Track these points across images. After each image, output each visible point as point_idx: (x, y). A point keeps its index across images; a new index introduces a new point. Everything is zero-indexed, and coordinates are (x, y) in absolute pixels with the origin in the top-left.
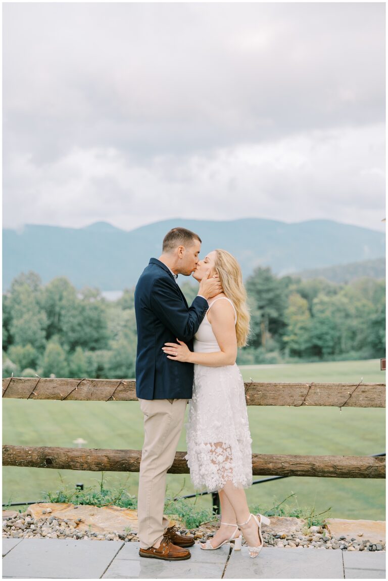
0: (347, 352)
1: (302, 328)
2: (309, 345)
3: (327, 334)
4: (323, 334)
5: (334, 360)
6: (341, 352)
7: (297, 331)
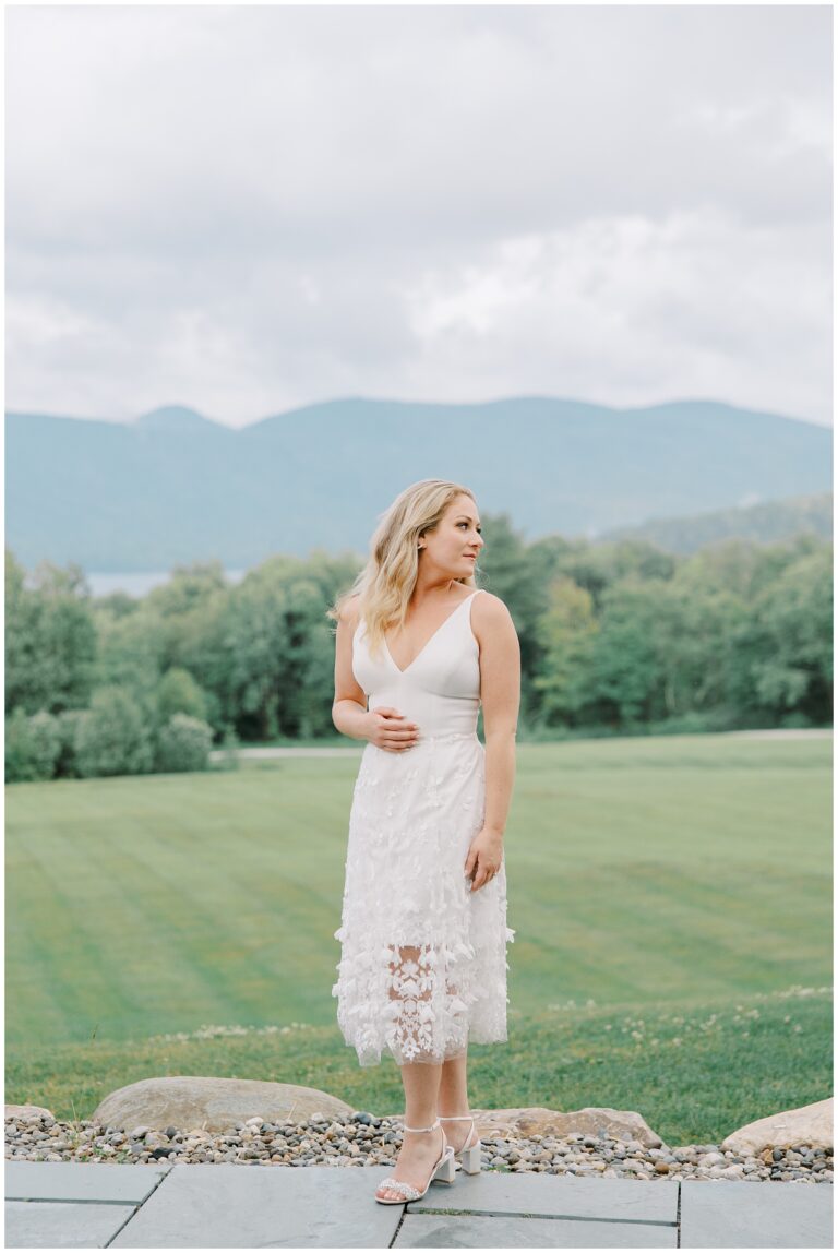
0: (680, 714)
1: (576, 659)
2: (589, 698)
3: (630, 671)
4: (620, 672)
5: (646, 733)
6: (665, 714)
7: (565, 667)
